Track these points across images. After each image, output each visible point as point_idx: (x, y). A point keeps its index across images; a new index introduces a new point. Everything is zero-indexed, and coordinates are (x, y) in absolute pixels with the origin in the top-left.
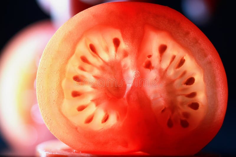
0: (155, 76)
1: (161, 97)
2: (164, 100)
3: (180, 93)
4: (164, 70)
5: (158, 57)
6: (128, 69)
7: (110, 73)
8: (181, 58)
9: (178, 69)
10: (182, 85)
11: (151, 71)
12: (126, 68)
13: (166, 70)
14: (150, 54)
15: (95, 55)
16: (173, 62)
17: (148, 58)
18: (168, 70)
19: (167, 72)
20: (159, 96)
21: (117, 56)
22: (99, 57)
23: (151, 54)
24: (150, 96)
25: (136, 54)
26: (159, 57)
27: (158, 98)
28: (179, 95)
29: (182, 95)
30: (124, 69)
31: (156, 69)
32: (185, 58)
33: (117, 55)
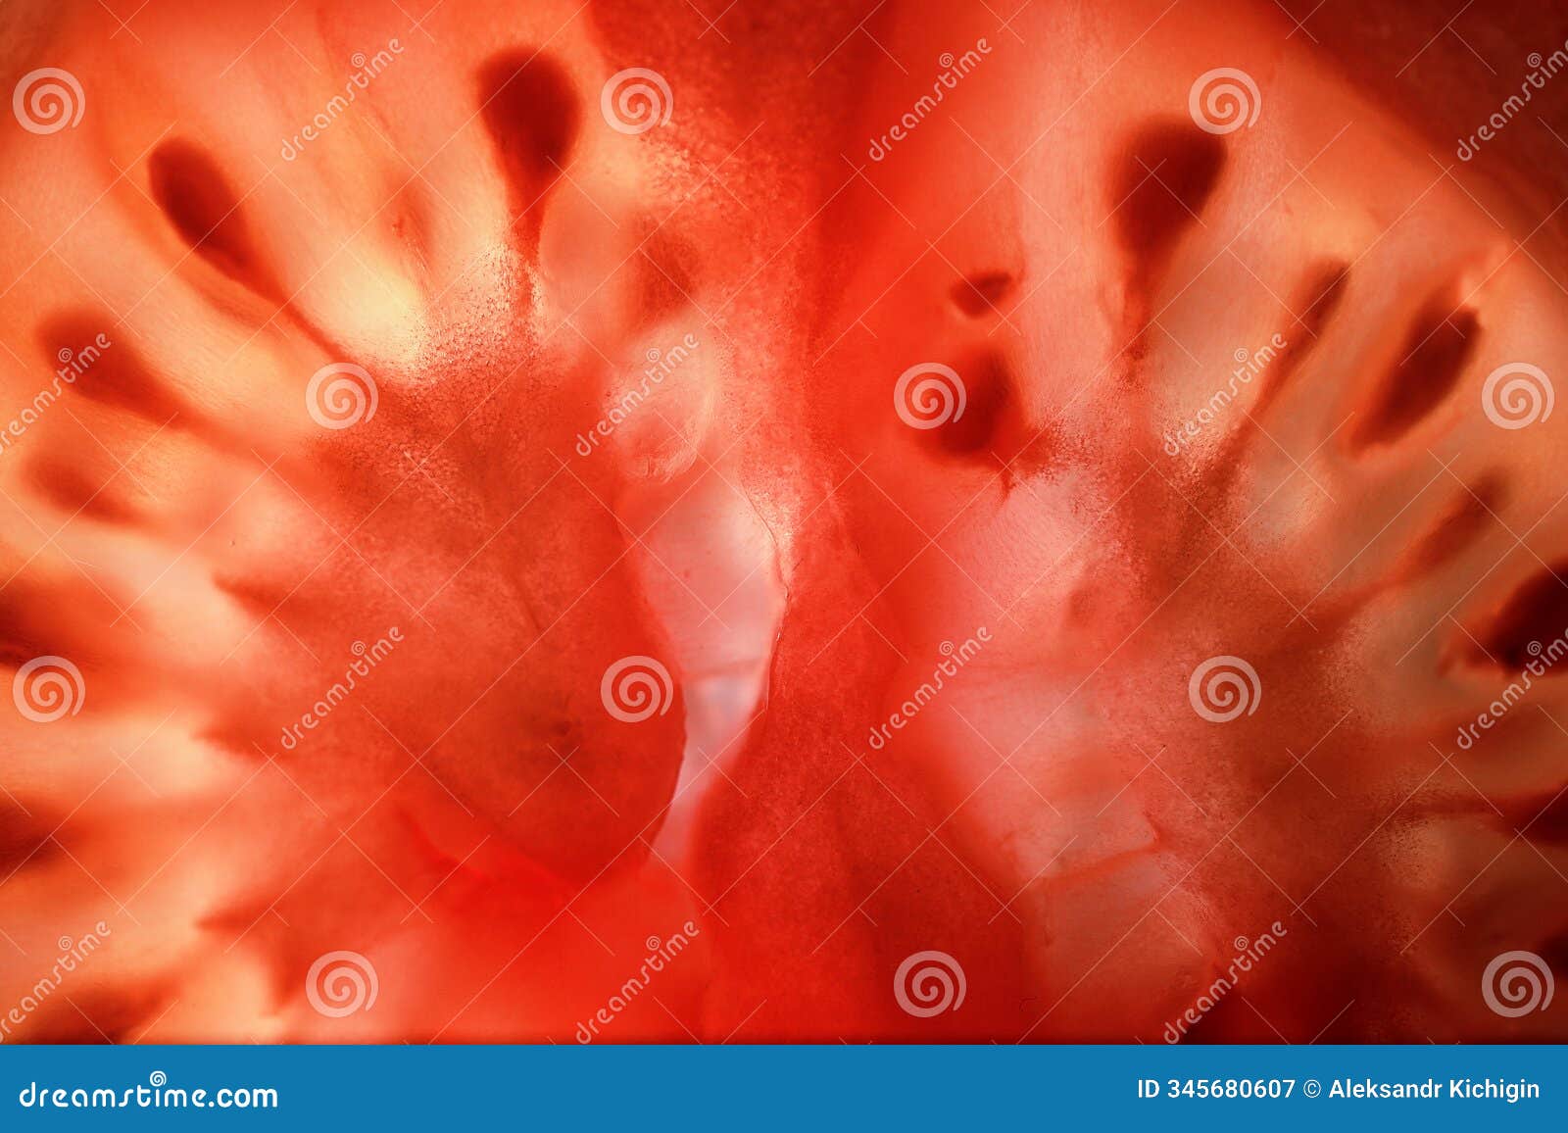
0: (1071, 560)
1: (1165, 838)
2: (1208, 889)
3: (1425, 780)
4: (1193, 468)
5: (1101, 292)
6: (700, 475)
7: (455, 543)
8: (1413, 306)
9: (1381, 460)
10: (1444, 667)
11: (1007, 486)
12: (673, 465)
13: (1221, 474)
14: (985, 264)
15: (239, 291)
16: (1315, 363)
17: (957, 315)
18: (1246, 473)
19: (1237, 500)
20: (1136, 832)
21: (541, 308)
22: (297, 318)
23: (1006, 265)
24: (1009, 836)
25: (802, 271)
26: (1117, 290)
27: (1121, 859)
28: (1414, 814)
29: (1449, 807)
30: (638, 471)
31: (1084, 458)
32: (1469, 296)
33: (538, 290)
